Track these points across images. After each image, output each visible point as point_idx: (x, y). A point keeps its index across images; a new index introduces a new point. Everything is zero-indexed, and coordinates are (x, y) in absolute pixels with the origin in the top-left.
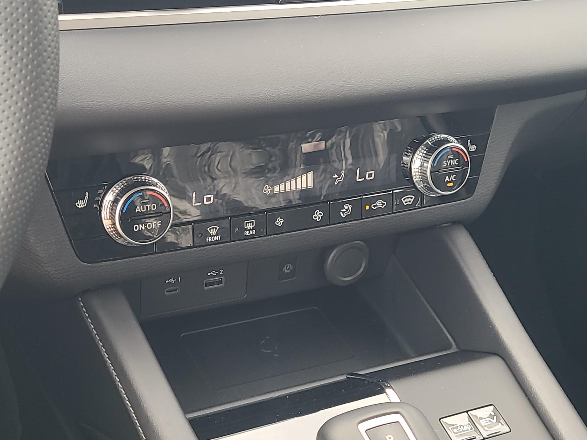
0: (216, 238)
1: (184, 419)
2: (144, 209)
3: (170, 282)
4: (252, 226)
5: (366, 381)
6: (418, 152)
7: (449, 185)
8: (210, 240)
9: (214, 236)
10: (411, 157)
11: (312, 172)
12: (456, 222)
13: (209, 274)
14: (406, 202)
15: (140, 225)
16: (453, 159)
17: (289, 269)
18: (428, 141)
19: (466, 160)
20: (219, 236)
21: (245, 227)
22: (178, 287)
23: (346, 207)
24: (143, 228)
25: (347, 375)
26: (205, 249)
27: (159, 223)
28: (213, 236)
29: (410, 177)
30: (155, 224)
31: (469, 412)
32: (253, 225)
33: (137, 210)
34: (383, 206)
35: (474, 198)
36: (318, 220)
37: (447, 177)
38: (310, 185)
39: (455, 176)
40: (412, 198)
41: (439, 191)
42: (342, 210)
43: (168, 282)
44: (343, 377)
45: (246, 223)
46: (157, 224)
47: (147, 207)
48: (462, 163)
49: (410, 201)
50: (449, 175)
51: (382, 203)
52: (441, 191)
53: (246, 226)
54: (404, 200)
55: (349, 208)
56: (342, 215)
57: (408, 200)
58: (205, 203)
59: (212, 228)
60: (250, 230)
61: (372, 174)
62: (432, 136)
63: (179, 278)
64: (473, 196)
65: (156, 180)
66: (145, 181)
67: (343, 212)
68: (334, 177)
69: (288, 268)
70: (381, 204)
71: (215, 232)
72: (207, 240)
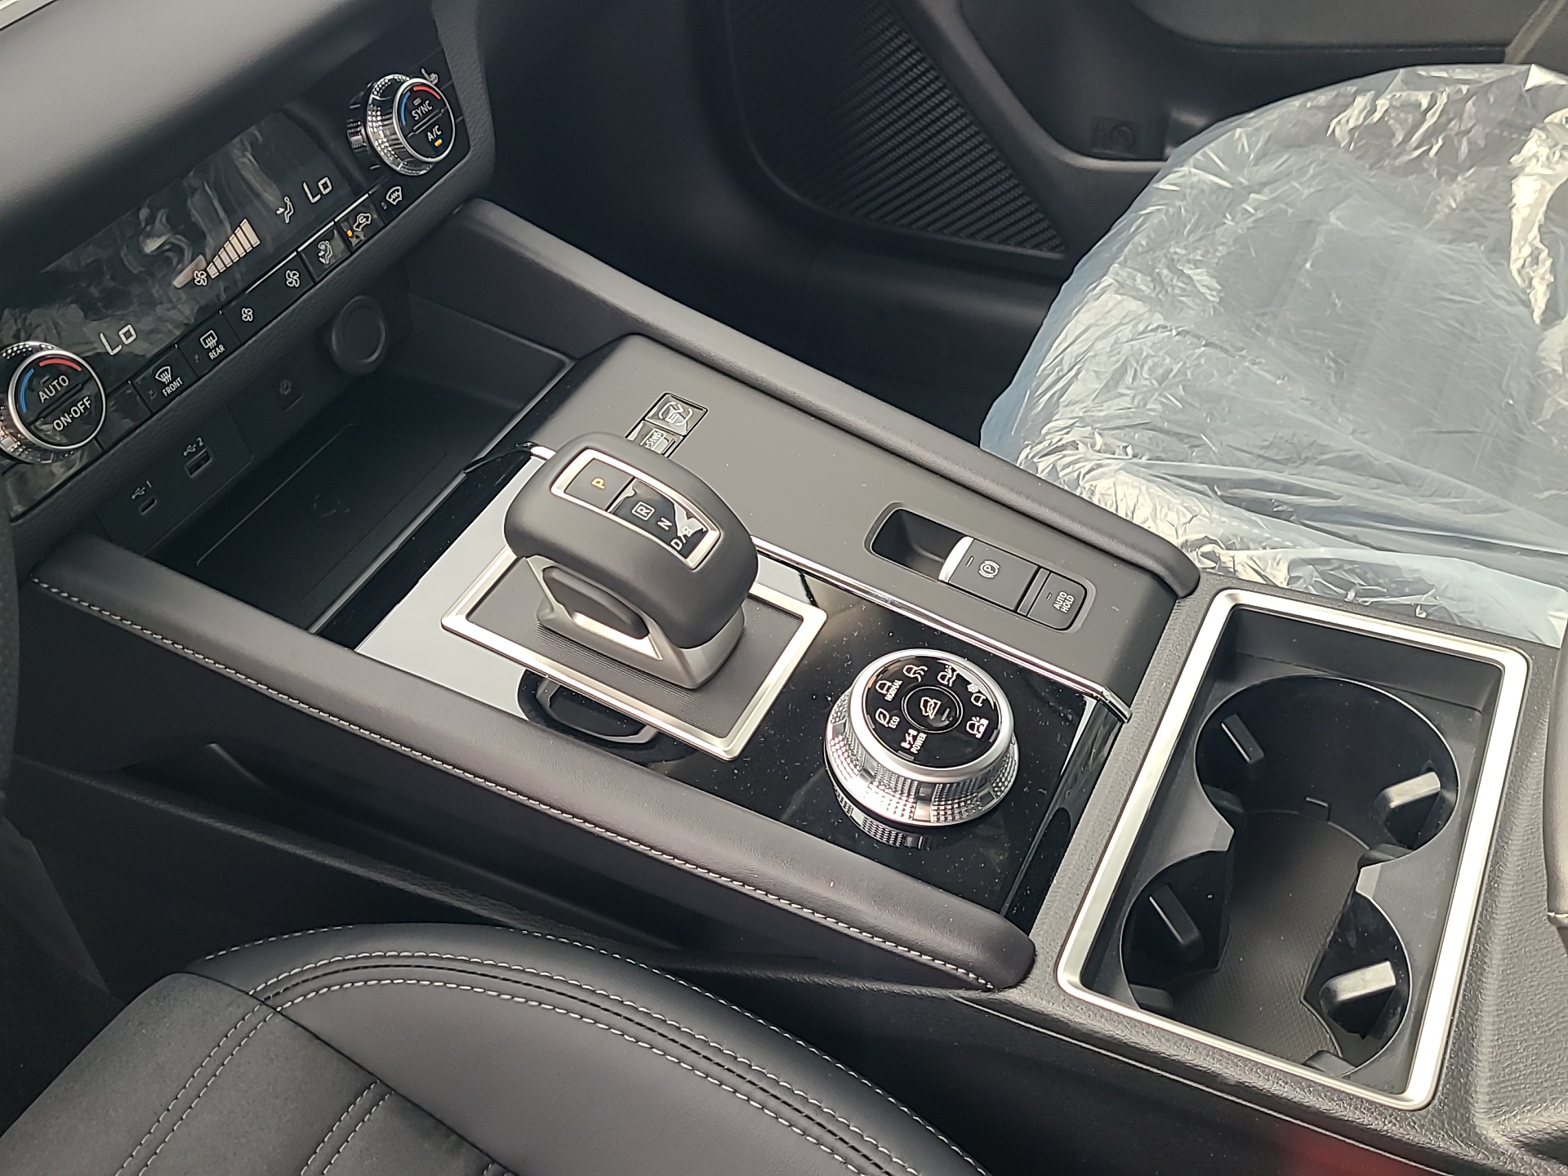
0: (176, 384)
1: (311, 636)
2: (51, 392)
3: (138, 496)
4: (214, 341)
5: (498, 458)
6: (369, 118)
7: (437, 144)
8: (169, 391)
9: (171, 382)
10: (363, 131)
11: (245, 220)
12: (468, 199)
13: (185, 454)
14: (394, 200)
15: (62, 418)
16: (421, 104)
17: (287, 387)
18: (372, 96)
19: (439, 98)
20: (179, 379)
21: (206, 347)
22: (153, 496)
23: (323, 247)
24: (69, 421)
25: (466, 469)
26: (171, 409)
27: (87, 401)
28: (169, 384)
29: (378, 162)
30: (81, 405)
31: (646, 419)
32: (214, 338)
33: (42, 399)
34: (367, 220)
35: (474, 151)
36: (297, 286)
37: (429, 134)
38: (255, 241)
39: (437, 127)
40: (398, 190)
41: (430, 160)
42: (320, 255)
43: (136, 497)
44: (462, 476)
45: (204, 340)
46: (84, 404)
47: (54, 386)
48: (436, 103)
49: (398, 196)
50: (429, 129)
51: (365, 217)
52: (432, 158)
53: (206, 344)
54: (390, 197)
55: (326, 247)
56: (323, 261)
57: (395, 196)
58: (126, 343)
59: (161, 373)
60: (214, 348)
61: (326, 183)
62: (372, 87)
63: (148, 482)
64: (472, 149)
65: (37, 344)
66: (22, 353)
67: (323, 257)
68: (278, 212)
69: (285, 386)
70: (365, 220)
71: (170, 376)
72: (165, 393)
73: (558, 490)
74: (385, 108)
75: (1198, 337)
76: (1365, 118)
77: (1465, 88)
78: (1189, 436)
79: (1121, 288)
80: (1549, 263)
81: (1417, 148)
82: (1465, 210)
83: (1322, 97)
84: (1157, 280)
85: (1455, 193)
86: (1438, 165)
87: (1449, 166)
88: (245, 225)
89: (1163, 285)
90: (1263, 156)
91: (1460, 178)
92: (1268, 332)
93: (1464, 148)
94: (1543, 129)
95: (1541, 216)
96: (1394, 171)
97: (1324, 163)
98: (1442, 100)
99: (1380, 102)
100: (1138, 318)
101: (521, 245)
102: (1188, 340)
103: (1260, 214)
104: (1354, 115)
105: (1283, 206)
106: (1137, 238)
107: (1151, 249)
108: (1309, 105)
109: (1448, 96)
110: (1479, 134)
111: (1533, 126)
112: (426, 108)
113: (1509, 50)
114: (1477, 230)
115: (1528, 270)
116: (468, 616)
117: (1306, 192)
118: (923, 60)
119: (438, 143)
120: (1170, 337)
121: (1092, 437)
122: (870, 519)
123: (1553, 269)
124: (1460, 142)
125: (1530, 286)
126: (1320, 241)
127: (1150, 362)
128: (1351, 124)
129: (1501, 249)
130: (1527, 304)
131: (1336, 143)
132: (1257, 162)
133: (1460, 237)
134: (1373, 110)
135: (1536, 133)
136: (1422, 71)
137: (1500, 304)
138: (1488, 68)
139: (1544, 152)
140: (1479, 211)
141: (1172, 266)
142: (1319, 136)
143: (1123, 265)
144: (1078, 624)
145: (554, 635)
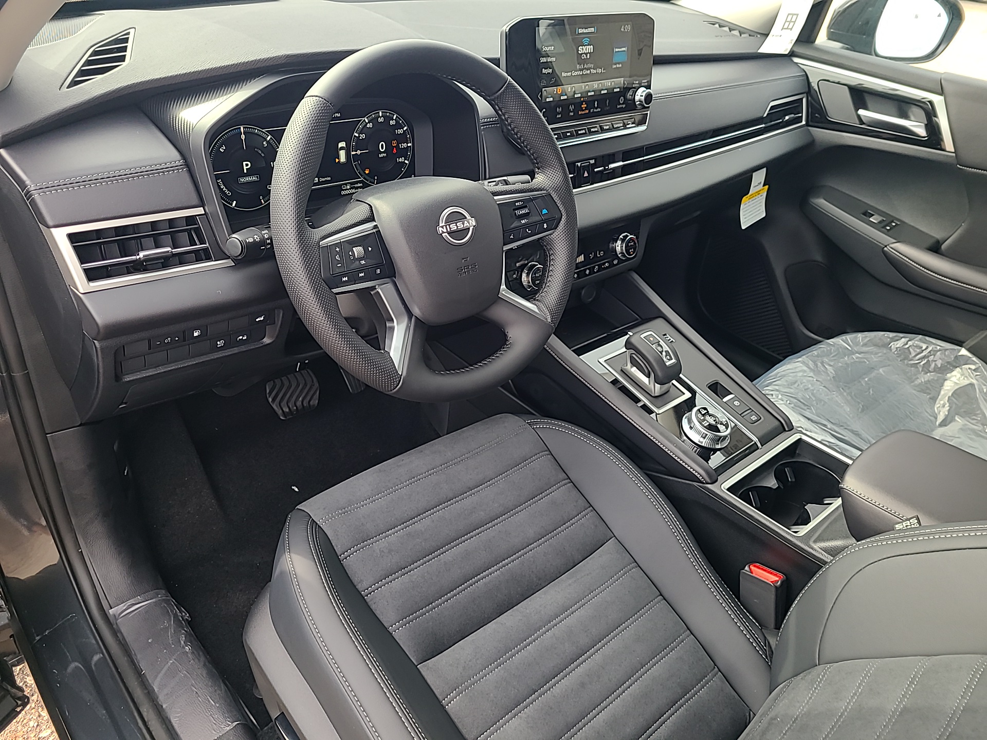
1: (570, 350)
6: (618, 242)
10: (615, 244)
12: (631, 269)
14: (615, 263)
16: (632, 242)
18: (621, 237)
19: (636, 242)
29: (615, 253)
37: (630, 250)
39: (633, 249)
40: (617, 261)
41: (628, 256)
42: (595, 269)
51: (607, 264)
55: (597, 267)
62: (622, 234)
68: (590, 255)
73: (642, 336)
74: (623, 240)
75: (822, 383)
76: (903, 346)
77: (938, 348)
78: (807, 406)
79: (803, 363)
80: (948, 408)
81: (917, 360)
82: (927, 384)
83: (891, 335)
84: (816, 365)
85: (924, 378)
86: (923, 368)
87: (926, 369)
88: (583, 255)
89: (817, 367)
90: (865, 345)
91: (928, 374)
92: (845, 391)
93: (933, 365)
94: (961, 369)
95: (950, 394)
96: (907, 365)
97: (885, 354)
98: (930, 349)
99: (909, 342)
100: (805, 371)
101: (640, 286)
102: (819, 383)
103: (857, 360)
104: (900, 344)
105: (866, 360)
106: (814, 352)
107: (818, 356)
108: (886, 335)
109: (932, 348)
110: (939, 363)
111: (958, 367)
112: (632, 244)
113: (964, 345)
114: (928, 391)
115: (940, 408)
116: (605, 361)
117: (875, 360)
118: (767, 284)
119: (632, 253)
120: (813, 380)
121: (778, 395)
122: (711, 380)
123: (949, 411)
124: (932, 363)
125: (939, 413)
126: (873, 375)
127: (804, 384)
128: (898, 346)
129: (934, 399)
130: (936, 418)
131: (891, 350)
132: (863, 346)
133: (922, 391)
134: (907, 344)
135: (958, 369)
136: (927, 338)
137: (927, 414)
138: (949, 344)
139: (959, 375)
140: (931, 385)
141: (822, 363)
142: (886, 346)
143: (807, 357)
144: (755, 424)
145: (624, 372)
